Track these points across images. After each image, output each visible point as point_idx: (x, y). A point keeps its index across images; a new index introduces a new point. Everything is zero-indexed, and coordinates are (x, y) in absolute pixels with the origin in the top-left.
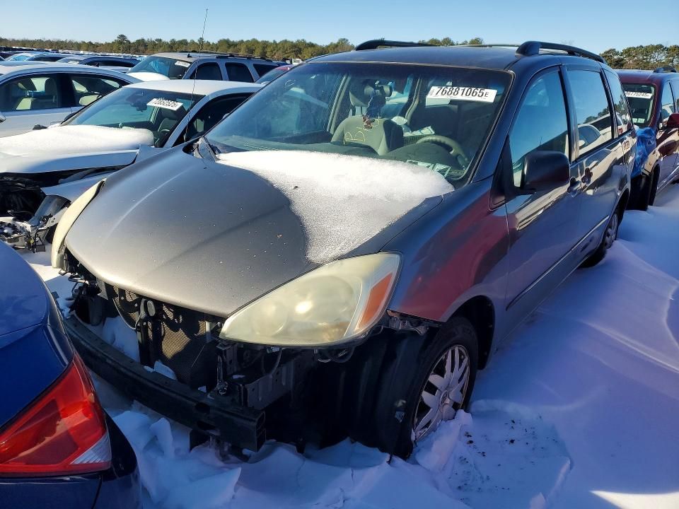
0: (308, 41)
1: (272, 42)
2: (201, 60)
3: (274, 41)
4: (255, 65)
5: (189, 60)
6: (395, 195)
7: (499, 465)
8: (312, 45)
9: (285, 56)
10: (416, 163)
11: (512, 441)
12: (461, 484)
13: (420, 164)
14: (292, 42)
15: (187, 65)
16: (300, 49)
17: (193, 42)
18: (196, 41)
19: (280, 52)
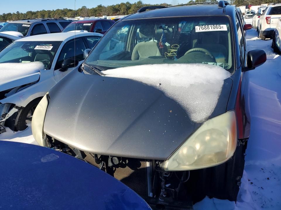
0: (68, 9)
1: (52, 11)
2: (34, 23)
3: (53, 10)
4: (59, 22)
5: (29, 23)
6: (211, 81)
7: (272, 192)
8: (71, 10)
9: (60, 16)
10: (207, 63)
11: (268, 179)
12: (262, 205)
13: (209, 63)
14: (61, 10)
15: (29, 26)
16: (66, 13)
17: (14, 14)
18: (16, 13)
19: (57, 15)
